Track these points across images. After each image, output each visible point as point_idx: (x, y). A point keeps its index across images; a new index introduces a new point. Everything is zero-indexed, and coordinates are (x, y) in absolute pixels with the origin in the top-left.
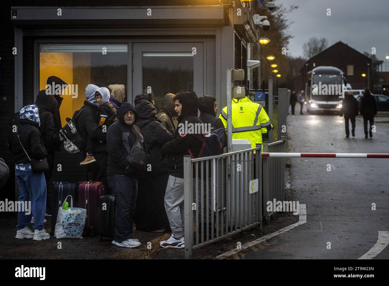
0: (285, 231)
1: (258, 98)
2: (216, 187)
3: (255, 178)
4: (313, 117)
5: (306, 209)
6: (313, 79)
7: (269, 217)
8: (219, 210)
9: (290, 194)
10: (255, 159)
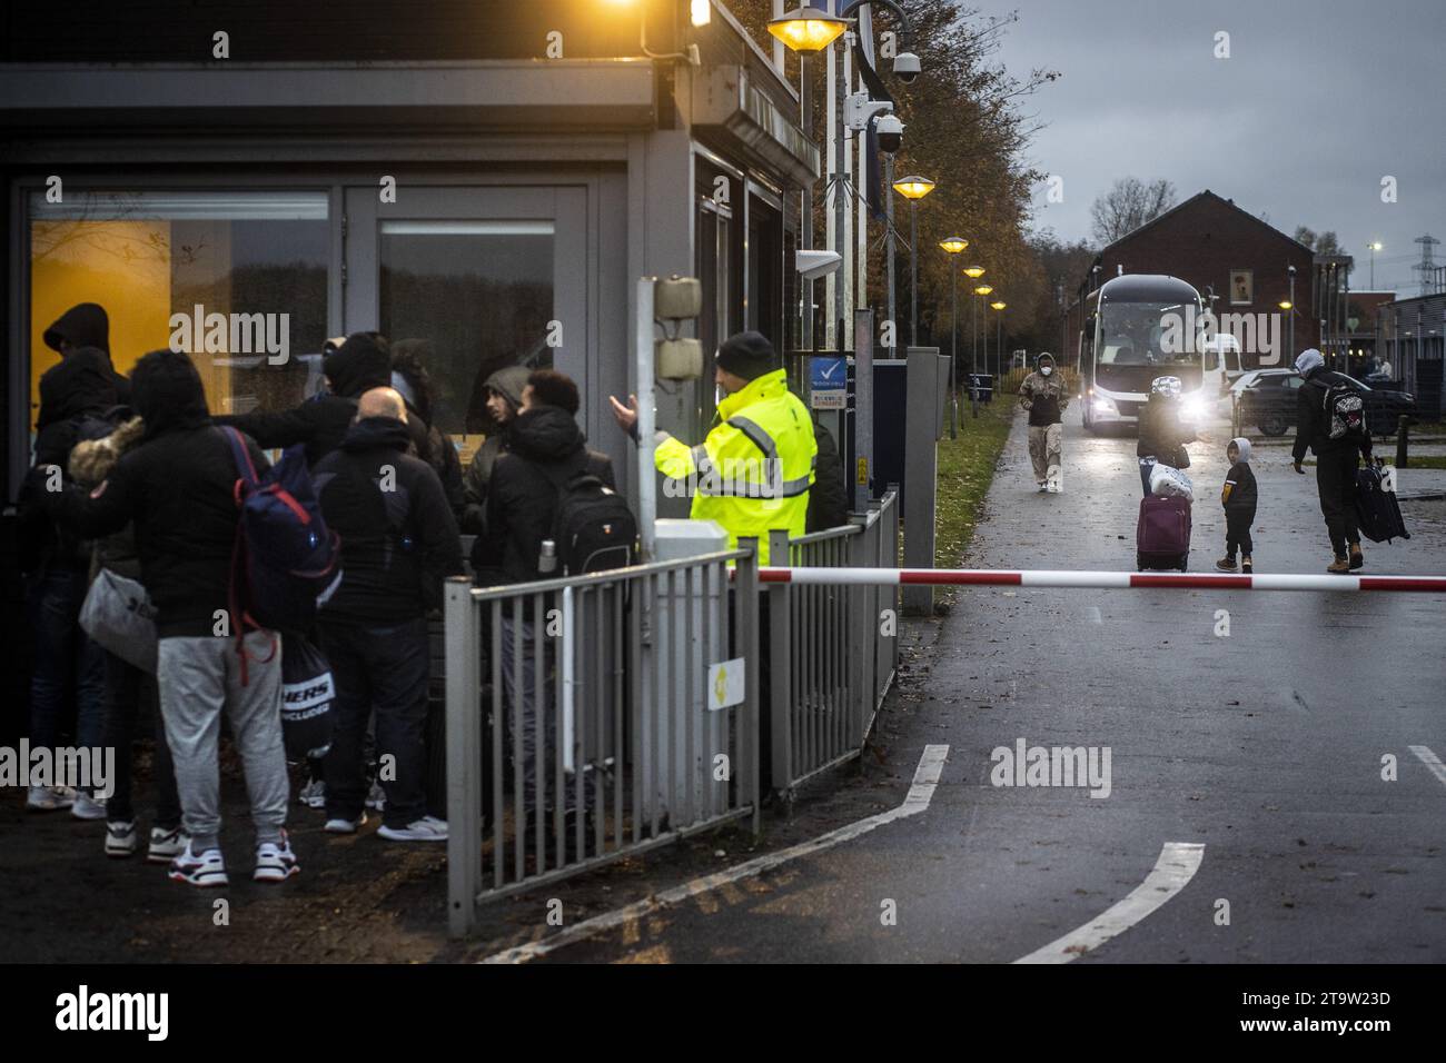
0: (839, 839)
1: (823, 379)
2: (575, 688)
3: (732, 656)
4: (1103, 443)
5: (945, 763)
6: (1101, 317)
7: (790, 790)
8: (588, 767)
9: (909, 710)
10: (732, 593)
